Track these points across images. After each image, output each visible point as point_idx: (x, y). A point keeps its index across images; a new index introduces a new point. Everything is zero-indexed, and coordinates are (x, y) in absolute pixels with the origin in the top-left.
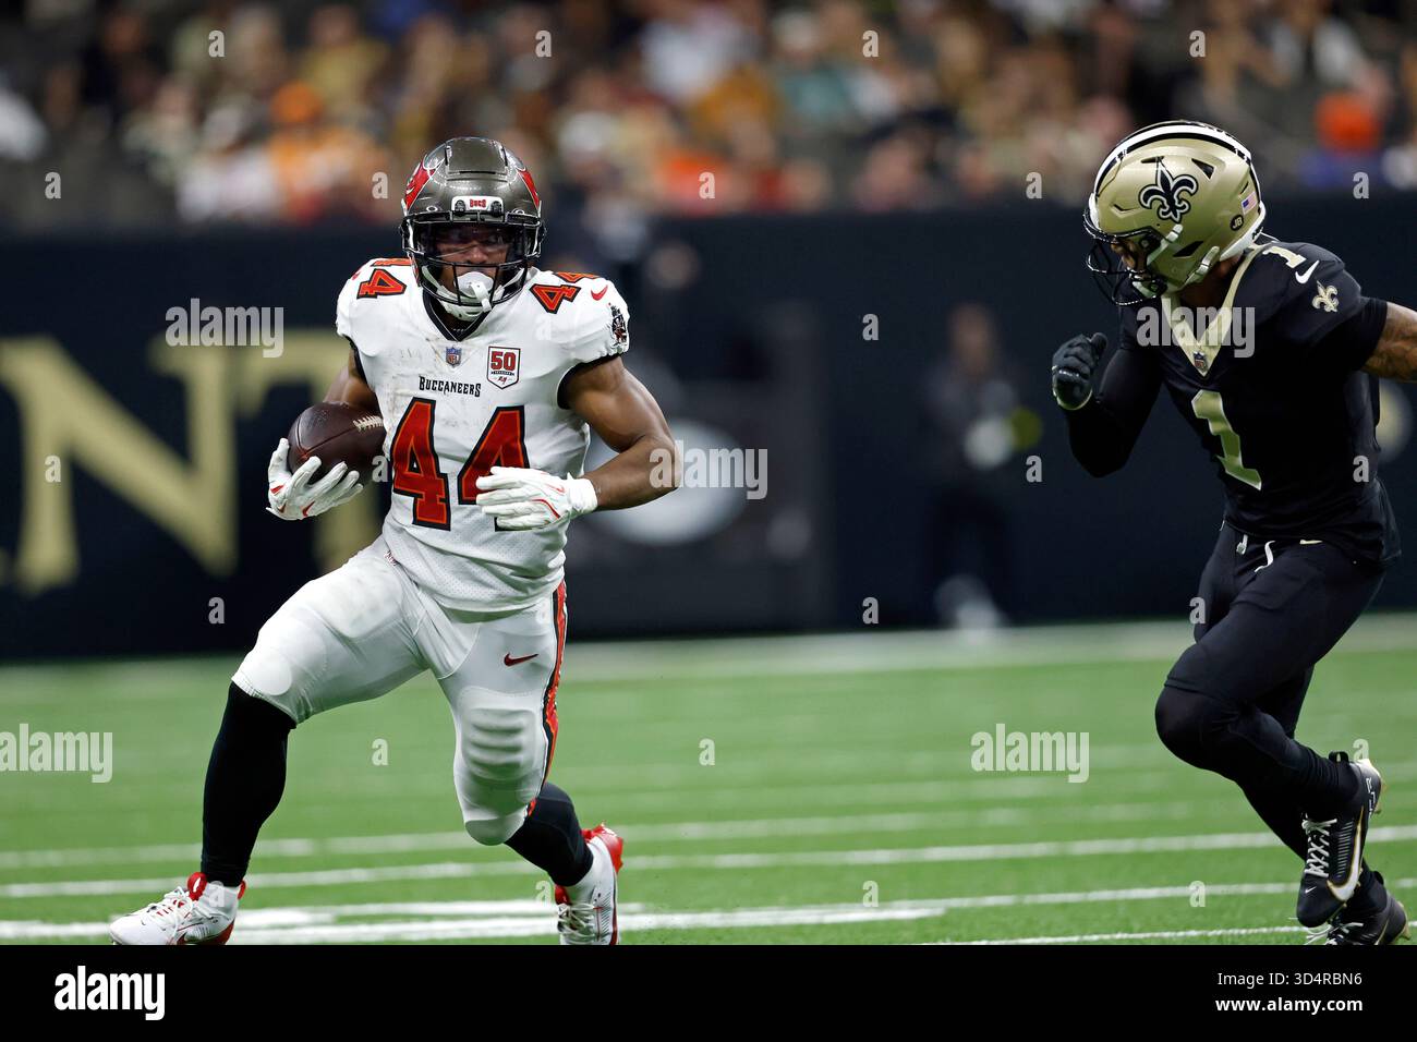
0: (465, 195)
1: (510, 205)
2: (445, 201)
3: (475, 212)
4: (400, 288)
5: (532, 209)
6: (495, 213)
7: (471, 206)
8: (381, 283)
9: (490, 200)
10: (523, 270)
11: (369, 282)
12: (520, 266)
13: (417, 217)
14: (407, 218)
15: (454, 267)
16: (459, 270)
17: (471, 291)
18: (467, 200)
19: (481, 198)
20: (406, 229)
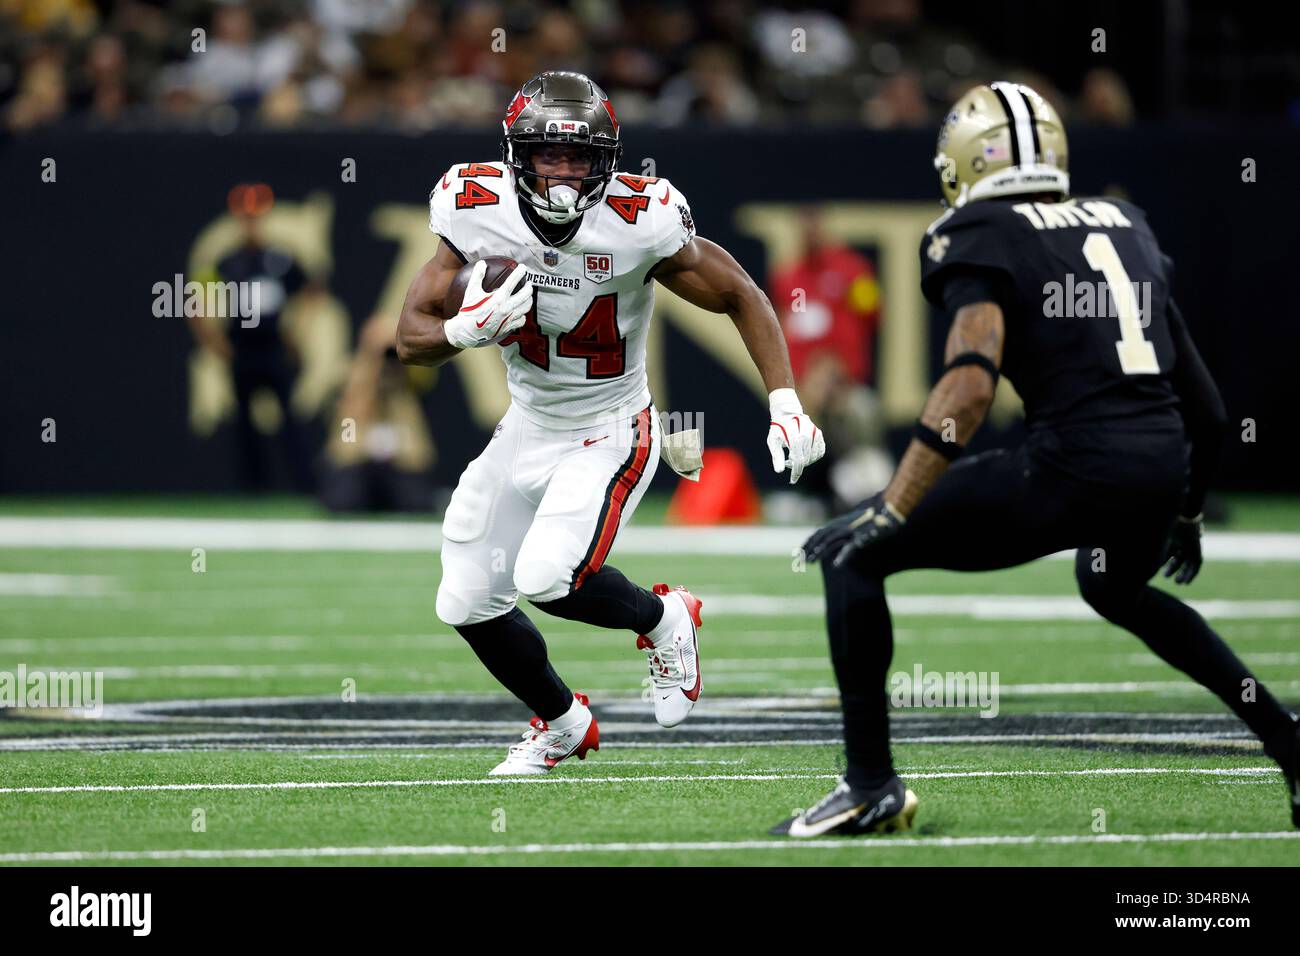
0: (558, 120)
1: (594, 129)
2: (541, 125)
3: (565, 134)
4: (493, 199)
5: (611, 132)
6: (582, 135)
7: (563, 128)
8: (475, 194)
9: (578, 124)
10: (603, 184)
11: (464, 193)
12: (601, 179)
13: (516, 137)
14: (508, 136)
15: (547, 179)
16: (550, 182)
17: (560, 200)
18: (559, 124)
19: (570, 122)
20: (506, 146)
